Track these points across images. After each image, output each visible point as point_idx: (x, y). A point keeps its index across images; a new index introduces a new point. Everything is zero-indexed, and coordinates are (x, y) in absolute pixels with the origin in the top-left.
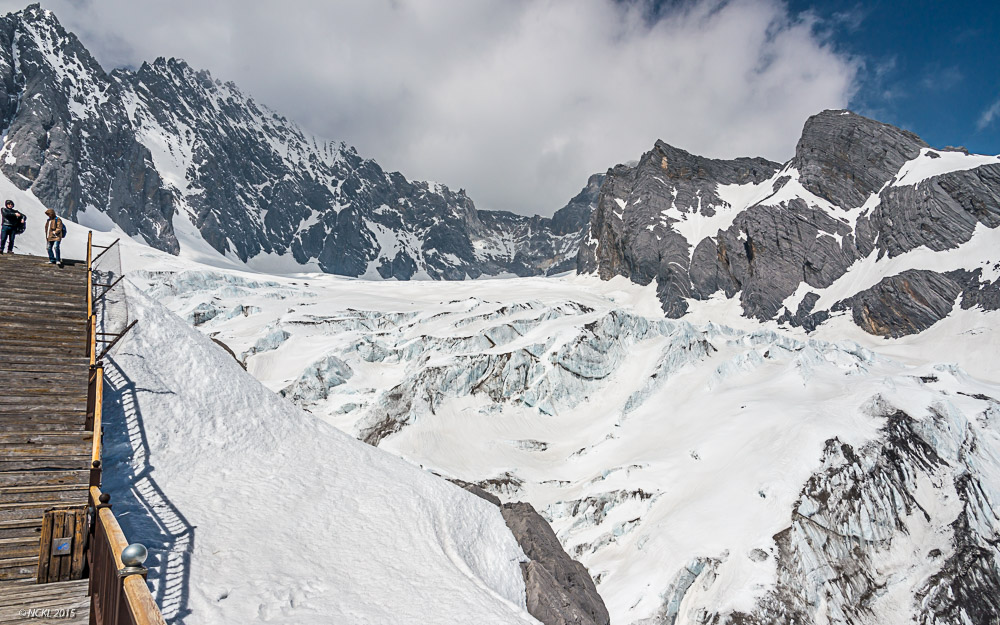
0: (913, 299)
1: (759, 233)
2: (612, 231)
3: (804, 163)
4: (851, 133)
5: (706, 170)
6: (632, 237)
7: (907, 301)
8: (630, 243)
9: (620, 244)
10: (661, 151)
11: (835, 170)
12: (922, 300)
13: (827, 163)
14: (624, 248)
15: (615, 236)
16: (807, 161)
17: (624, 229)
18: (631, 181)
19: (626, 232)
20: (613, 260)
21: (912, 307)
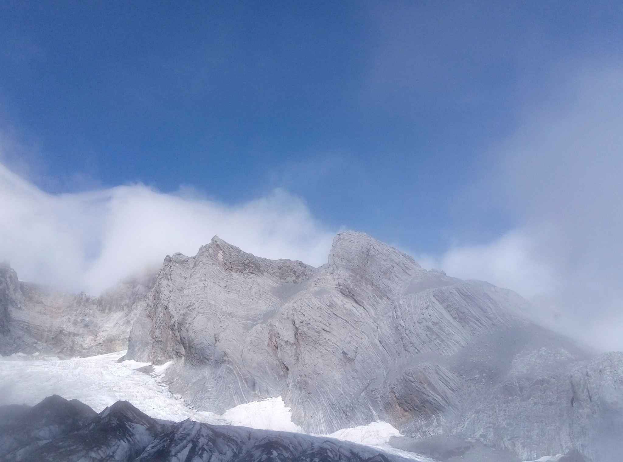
0: (428, 389)
1: (304, 324)
2: (169, 312)
3: (335, 269)
4: (368, 251)
5: (256, 267)
6: (189, 320)
7: (423, 390)
8: (187, 325)
9: (176, 326)
10: (218, 245)
11: (358, 277)
12: (434, 389)
13: (353, 270)
14: (180, 330)
15: (171, 317)
16: (338, 267)
17: (182, 312)
18: (188, 269)
19: (184, 315)
20: (167, 340)
21: (428, 396)
